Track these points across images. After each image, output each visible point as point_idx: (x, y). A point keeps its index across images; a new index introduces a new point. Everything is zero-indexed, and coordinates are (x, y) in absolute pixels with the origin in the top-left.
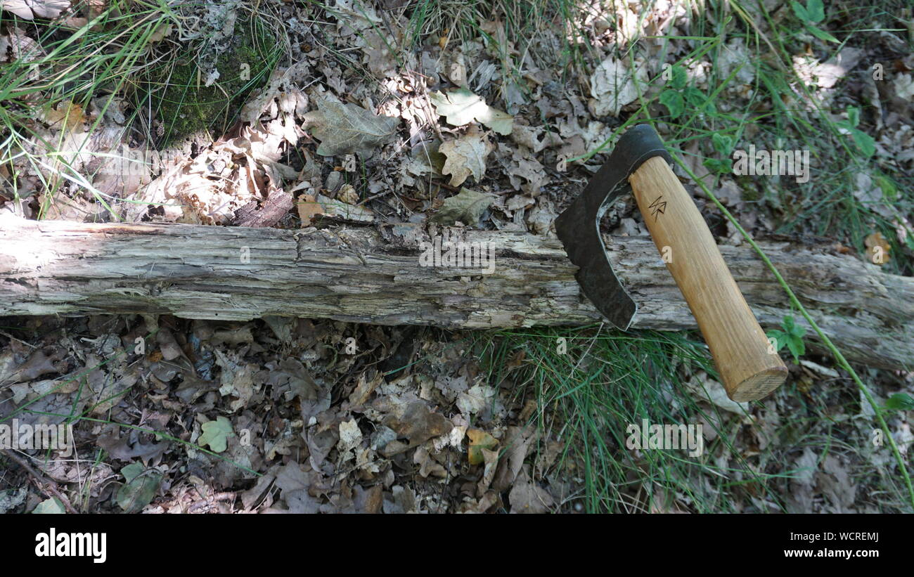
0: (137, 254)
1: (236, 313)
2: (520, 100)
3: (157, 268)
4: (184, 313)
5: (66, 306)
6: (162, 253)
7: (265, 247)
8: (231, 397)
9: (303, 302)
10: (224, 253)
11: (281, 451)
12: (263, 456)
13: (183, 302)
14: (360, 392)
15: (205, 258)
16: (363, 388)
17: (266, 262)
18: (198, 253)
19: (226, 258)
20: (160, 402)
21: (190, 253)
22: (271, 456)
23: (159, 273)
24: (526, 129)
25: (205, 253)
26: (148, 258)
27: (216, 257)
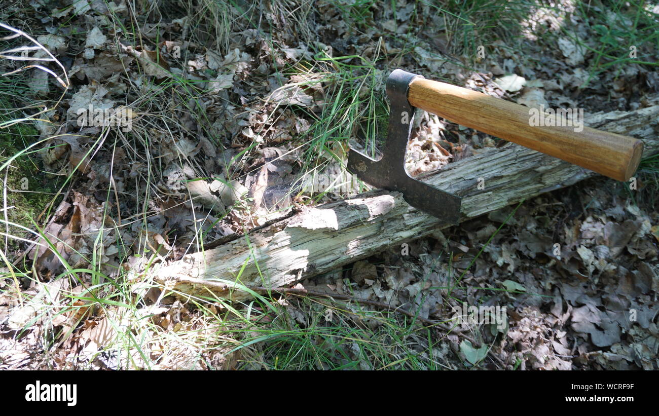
0: (442, 182)
1: (496, 203)
2: (533, 73)
3: (455, 187)
4: (472, 213)
5: (417, 228)
6: (454, 177)
7: (498, 156)
8: (506, 265)
9: (523, 186)
10: (481, 167)
11: (553, 282)
12: (544, 290)
13: (471, 205)
14: (569, 236)
15: (473, 173)
16: (569, 233)
17: (502, 165)
18: (469, 171)
19: (483, 169)
20: (473, 280)
21: (465, 172)
22: (549, 287)
23: (457, 189)
24: (549, 82)
25: (473, 170)
26: (448, 182)
27: (478, 171)
